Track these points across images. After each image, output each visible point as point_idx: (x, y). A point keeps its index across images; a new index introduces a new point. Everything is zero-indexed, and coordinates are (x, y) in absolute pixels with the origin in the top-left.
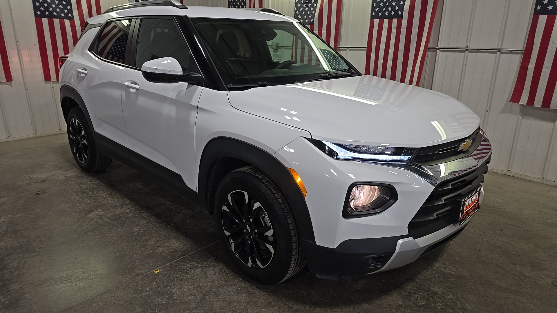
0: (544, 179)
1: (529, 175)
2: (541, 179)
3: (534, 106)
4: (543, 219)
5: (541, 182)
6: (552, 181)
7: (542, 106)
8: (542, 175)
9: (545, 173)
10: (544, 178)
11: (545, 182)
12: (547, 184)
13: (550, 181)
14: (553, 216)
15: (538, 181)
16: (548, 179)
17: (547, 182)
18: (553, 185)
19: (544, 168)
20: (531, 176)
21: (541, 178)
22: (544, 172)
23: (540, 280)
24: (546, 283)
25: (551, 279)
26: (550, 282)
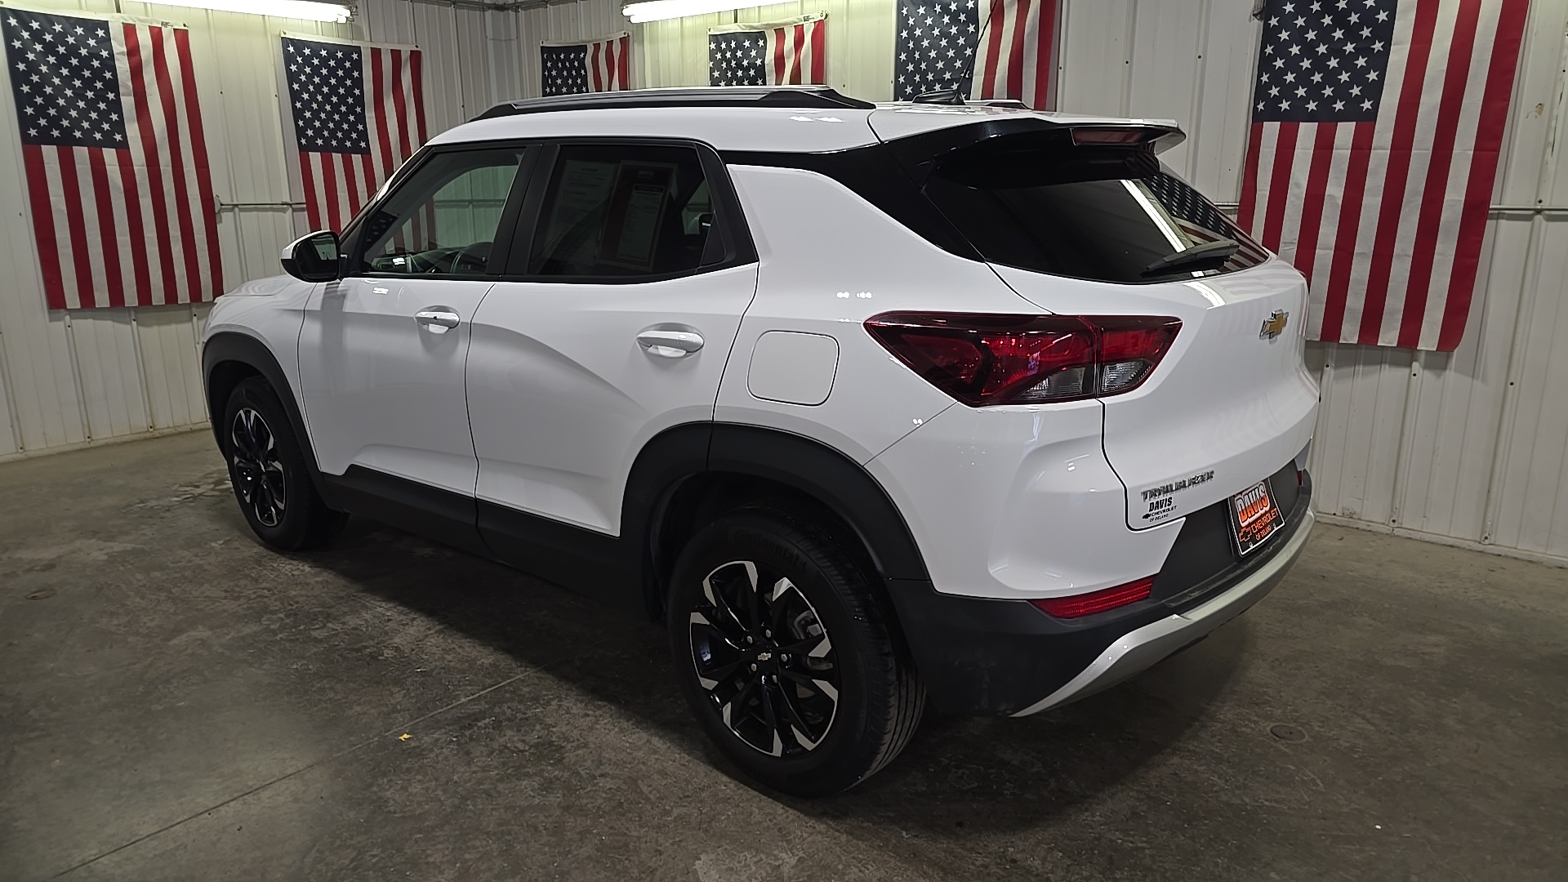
6: (1328, 514)
14: (1312, 592)
23: (1246, 726)
24: (1260, 730)
25: (1273, 722)
26: (1268, 729)
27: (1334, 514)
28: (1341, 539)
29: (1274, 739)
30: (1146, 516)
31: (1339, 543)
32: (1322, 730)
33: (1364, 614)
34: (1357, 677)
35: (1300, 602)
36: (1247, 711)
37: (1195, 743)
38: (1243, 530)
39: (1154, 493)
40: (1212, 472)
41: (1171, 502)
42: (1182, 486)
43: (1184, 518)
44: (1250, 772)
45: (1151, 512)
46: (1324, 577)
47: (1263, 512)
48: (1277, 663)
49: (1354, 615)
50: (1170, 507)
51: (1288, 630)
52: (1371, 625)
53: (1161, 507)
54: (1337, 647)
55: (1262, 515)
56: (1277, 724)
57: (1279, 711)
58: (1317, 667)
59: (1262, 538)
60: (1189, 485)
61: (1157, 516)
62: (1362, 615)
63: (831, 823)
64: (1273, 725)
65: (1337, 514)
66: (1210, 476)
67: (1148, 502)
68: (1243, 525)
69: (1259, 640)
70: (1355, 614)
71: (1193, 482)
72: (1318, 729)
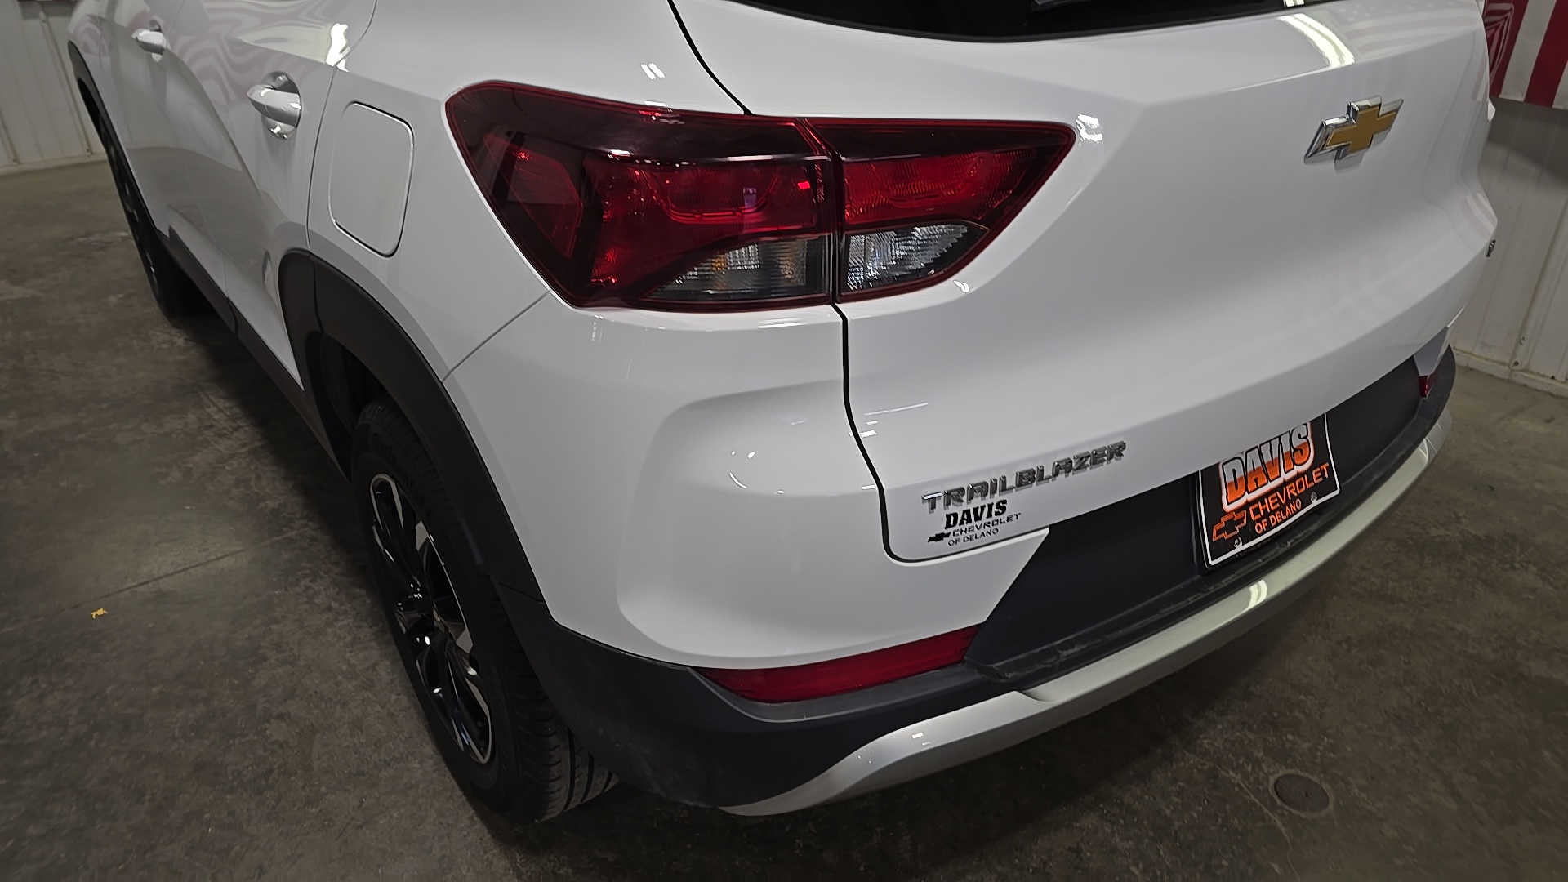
0: (1516, 368)
1: (1469, 350)
2: (1509, 365)
3: (1500, 96)
4: (1416, 524)
5: (1507, 378)
6: (1544, 376)
7: (1528, 99)
8: (1514, 355)
9: (1522, 348)
10: (1516, 364)
11: (1519, 378)
12: (1525, 386)
13: (1538, 374)
14: (1461, 514)
15: (1496, 374)
16: (1532, 368)
17: (1525, 378)
18: (1545, 389)
19: (1523, 329)
20: (1476, 353)
21: (1508, 362)
22: (1520, 342)
23: (1238, 768)
24: (1257, 780)
25: (1287, 766)
26: (1272, 779)
27: (1553, 378)
28: (1548, 421)
29: (1273, 803)
30: (939, 537)
31: (1542, 428)
32: (1364, 795)
33: (1531, 566)
34: (1470, 693)
35: (1434, 532)
36: (1252, 736)
37: (1138, 791)
38: (1223, 520)
39: (953, 496)
40: (1122, 446)
41: (1004, 509)
42: (1028, 478)
43: (1047, 531)
44: (1201, 867)
45: (951, 530)
46: (1492, 488)
47: (1288, 476)
48: (1345, 646)
49: (1513, 568)
50: (1004, 517)
51: (1390, 584)
52: (1534, 590)
53: (978, 518)
54: (1460, 627)
55: (1285, 483)
56: (1291, 771)
57: (1306, 745)
58: (1409, 663)
59: (1270, 528)
60: (1056, 474)
61: (968, 535)
62: (1526, 569)
63: (518, 857)
64: (1283, 772)
65: (1557, 378)
66: (1117, 451)
67: (941, 512)
68: (1227, 508)
69: (1335, 597)
70: (1517, 565)
71: (1064, 467)
72: (1357, 791)
